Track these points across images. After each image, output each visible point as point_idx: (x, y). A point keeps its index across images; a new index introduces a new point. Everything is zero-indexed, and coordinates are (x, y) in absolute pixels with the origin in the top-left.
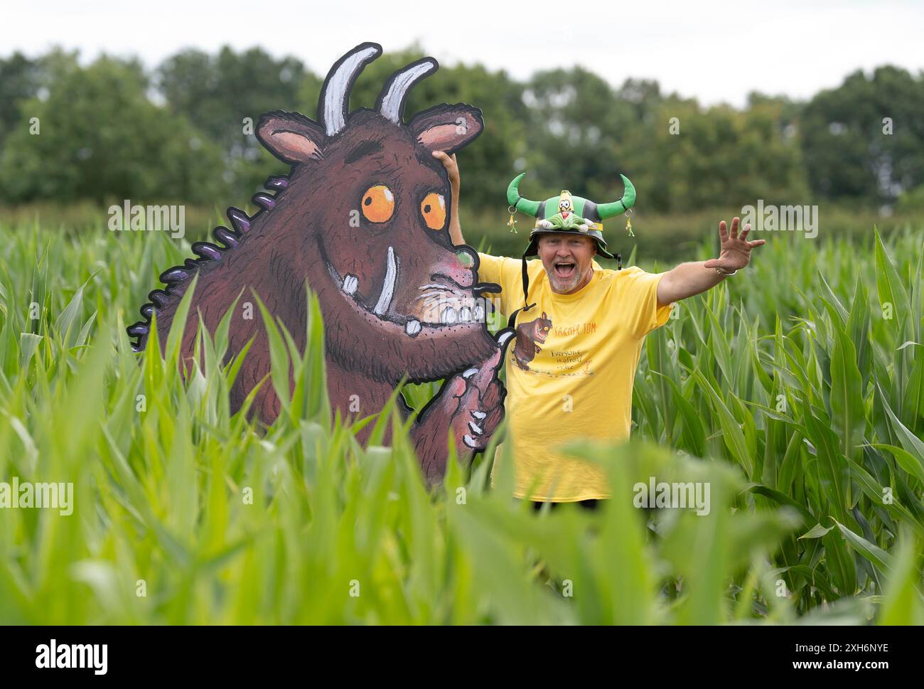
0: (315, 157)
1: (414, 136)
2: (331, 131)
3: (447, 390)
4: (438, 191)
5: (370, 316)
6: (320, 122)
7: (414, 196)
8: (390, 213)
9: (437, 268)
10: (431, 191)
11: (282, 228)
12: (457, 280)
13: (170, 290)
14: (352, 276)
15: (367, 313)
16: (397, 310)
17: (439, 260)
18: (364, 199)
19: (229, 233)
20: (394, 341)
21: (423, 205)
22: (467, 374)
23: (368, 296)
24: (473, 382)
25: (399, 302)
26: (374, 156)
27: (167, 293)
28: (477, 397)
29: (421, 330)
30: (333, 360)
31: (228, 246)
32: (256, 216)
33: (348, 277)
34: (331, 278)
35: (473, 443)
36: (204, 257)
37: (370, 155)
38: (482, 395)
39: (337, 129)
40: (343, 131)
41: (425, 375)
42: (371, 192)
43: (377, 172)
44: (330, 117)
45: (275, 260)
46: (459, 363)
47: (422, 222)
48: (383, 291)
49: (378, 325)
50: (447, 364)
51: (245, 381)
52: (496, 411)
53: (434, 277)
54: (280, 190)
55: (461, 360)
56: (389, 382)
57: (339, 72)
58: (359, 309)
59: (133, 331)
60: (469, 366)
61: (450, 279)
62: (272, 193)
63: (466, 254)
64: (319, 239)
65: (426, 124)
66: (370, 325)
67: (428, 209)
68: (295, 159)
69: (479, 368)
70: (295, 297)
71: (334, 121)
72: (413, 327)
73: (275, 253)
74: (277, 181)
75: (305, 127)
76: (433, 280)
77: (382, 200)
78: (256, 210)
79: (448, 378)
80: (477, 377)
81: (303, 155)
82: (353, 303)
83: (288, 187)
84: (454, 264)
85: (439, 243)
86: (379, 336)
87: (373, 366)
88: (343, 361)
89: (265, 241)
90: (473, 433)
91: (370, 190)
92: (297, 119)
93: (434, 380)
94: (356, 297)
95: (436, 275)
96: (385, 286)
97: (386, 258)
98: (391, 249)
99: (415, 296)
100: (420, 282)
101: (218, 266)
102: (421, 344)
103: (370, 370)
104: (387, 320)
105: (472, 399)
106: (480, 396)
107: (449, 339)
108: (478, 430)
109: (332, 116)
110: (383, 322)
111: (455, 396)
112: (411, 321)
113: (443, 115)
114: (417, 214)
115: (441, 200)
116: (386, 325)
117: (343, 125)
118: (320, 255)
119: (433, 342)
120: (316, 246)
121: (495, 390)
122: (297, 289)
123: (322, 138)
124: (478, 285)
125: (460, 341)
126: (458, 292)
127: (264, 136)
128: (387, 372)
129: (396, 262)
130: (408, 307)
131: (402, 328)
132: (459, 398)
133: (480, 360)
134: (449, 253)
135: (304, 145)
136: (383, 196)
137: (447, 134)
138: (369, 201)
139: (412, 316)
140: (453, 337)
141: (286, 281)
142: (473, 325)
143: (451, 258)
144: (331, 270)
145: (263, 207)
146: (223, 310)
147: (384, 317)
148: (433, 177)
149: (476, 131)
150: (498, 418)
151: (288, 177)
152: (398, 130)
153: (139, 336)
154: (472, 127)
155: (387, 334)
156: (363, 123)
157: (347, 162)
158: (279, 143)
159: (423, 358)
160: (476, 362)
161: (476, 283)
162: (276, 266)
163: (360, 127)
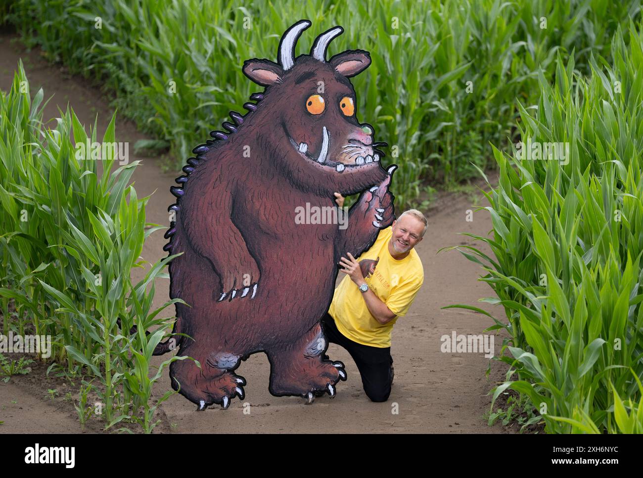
0: (278, 82)
1: (333, 68)
2: (286, 68)
3: (362, 199)
4: (349, 96)
5: (316, 164)
6: (280, 64)
7: (336, 99)
8: (323, 109)
9: (351, 136)
10: (345, 96)
11: (262, 120)
12: (362, 141)
13: (199, 157)
15: (314, 162)
16: (331, 159)
17: (352, 131)
18: (308, 102)
19: (231, 125)
20: (330, 176)
21: (341, 104)
22: (372, 190)
23: (314, 153)
24: (376, 194)
25: (331, 155)
26: (311, 79)
27: (197, 159)
28: (378, 202)
29: (345, 169)
30: (296, 188)
31: (231, 132)
32: (246, 115)
33: (302, 144)
34: (292, 145)
35: (378, 225)
36: (218, 138)
37: (309, 79)
38: (381, 200)
39: (289, 66)
40: (293, 67)
41: (349, 192)
42: (311, 99)
43: (314, 88)
44: (285, 60)
45: (259, 137)
46: (367, 184)
47: (341, 113)
48: (322, 149)
49: (320, 168)
50: (361, 186)
51: (247, 202)
52: (389, 207)
53: (350, 141)
54: (259, 100)
55: (368, 182)
56: (329, 197)
57: (288, 36)
58: (309, 160)
59: (179, 181)
60: (373, 186)
61: (359, 141)
62: (255, 102)
63: (367, 128)
64: (284, 125)
65: (339, 61)
66: (316, 168)
67: (344, 105)
68: (266, 83)
69: (379, 186)
70: (272, 157)
71: (287, 62)
72: (340, 168)
73: (258, 135)
74: (257, 96)
75: (271, 66)
76: (349, 142)
77: (317, 104)
78: (246, 111)
79: (362, 192)
80: (377, 191)
81: (271, 81)
82: (306, 158)
83: (264, 99)
84: (361, 133)
85: (353, 124)
86: (321, 174)
87: (319, 189)
88: (302, 188)
89: (252, 128)
90: (378, 220)
91: (310, 97)
92: (266, 62)
93: (354, 194)
94: (307, 154)
95: (351, 140)
96: (323, 147)
97: (323, 133)
98: (325, 128)
99: (340, 151)
100: (343, 144)
101: (226, 143)
102: (346, 176)
103: (318, 191)
104: (326, 165)
105: (376, 202)
106: (380, 201)
107: (361, 173)
108: (381, 218)
109: (286, 60)
110: (323, 166)
111: (367, 202)
112: (339, 164)
113: (348, 56)
114: (338, 108)
115: (351, 101)
116: (325, 167)
117: (293, 64)
118: (285, 133)
119: (352, 175)
120: (282, 128)
121: (388, 197)
122: (273, 152)
123: (281, 72)
124: (375, 144)
125: (367, 173)
126: (364, 148)
127: (248, 73)
128: (328, 192)
129: (328, 134)
130: (337, 157)
131: (334, 168)
132: (369, 202)
133: (379, 182)
134: (357, 128)
135: (271, 76)
136: (318, 100)
137: (351, 66)
138: (310, 104)
139: (339, 162)
140: (363, 172)
141: (266, 148)
142: (374, 165)
143: (358, 130)
144: (292, 141)
145: (250, 110)
146: (231, 166)
147: (324, 164)
148: (345, 88)
149: (367, 64)
150: (391, 211)
151: (263, 93)
152: (324, 65)
153: (183, 183)
154: (365, 61)
155: (325, 172)
156: (304, 62)
157: (296, 84)
158: (256, 76)
159: (347, 183)
160: (377, 183)
161: (373, 143)
162: (260, 141)
163: (302, 65)
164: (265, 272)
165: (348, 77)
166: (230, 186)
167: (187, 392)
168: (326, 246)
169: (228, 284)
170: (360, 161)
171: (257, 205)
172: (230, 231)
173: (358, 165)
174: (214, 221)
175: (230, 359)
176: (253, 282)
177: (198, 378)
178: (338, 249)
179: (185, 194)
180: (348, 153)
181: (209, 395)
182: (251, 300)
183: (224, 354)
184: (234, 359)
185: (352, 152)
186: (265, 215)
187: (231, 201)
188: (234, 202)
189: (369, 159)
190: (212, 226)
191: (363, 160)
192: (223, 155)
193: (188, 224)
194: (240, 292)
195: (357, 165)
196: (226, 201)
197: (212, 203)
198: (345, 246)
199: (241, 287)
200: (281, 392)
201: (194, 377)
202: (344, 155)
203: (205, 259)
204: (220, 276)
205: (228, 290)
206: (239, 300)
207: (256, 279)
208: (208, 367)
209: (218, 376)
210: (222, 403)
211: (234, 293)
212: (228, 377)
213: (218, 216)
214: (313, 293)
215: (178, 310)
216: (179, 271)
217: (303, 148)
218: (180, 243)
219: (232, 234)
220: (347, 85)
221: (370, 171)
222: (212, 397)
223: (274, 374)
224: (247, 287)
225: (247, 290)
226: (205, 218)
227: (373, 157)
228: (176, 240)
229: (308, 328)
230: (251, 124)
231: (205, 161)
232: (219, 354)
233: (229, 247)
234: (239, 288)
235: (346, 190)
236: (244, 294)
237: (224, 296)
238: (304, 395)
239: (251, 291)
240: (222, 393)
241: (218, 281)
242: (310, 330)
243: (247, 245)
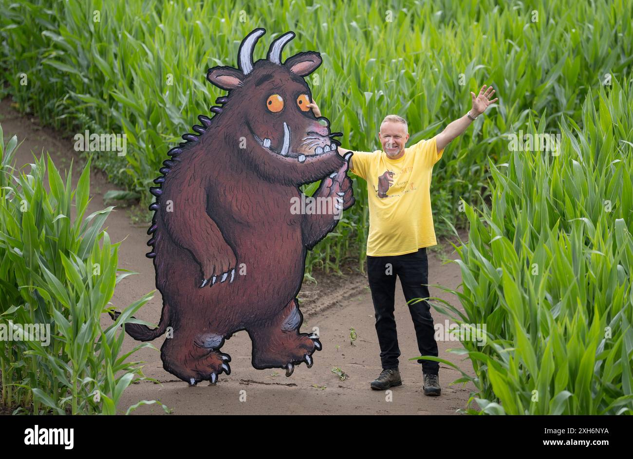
0: (240, 86)
1: (288, 70)
2: (246, 72)
3: (323, 185)
4: (304, 93)
5: (279, 156)
6: (240, 69)
7: (293, 97)
8: (282, 107)
9: (309, 129)
10: (301, 94)
12: (320, 133)
13: (174, 159)
14: (267, 139)
16: (293, 151)
17: (310, 125)
18: (268, 102)
19: (200, 127)
20: (293, 166)
21: (298, 101)
22: (332, 176)
23: (277, 146)
24: (336, 179)
25: (293, 148)
26: (270, 81)
27: (172, 160)
28: (338, 186)
29: (306, 159)
30: (263, 180)
31: (201, 133)
32: (214, 117)
33: (265, 140)
34: (257, 141)
36: (189, 140)
37: (267, 81)
38: (341, 185)
39: (249, 71)
40: (252, 71)
41: (311, 180)
42: (271, 98)
43: (273, 89)
45: (226, 137)
46: (327, 171)
47: (299, 109)
48: (284, 144)
49: (284, 160)
50: (322, 173)
52: (348, 191)
53: (308, 134)
54: (224, 104)
56: (293, 185)
57: (246, 44)
58: (273, 153)
59: (157, 181)
60: (333, 172)
61: (317, 133)
62: (221, 105)
63: (323, 121)
64: (248, 124)
65: (293, 63)
66: (280, 160)
67: (300, 102)
68: (229, 88)
69: (337, 173)
71: (247, 68)
72: (302, 158)
73: (226, 134)
74: (222, 100)
75: (233, 72)
77: (277, 102)
78: (213, 114)
79: (323, 179)
80: (337, 177)
81: (233, 85)
82: (270, 152)
83: (228, 101)
84: (318, 126)
85: (310, 118)
86: (285, 165)
87: (284, 180)
88: (269, 179)
89: (220, 129)
92: (228, 69)
93: (316, 181)
94: (271, 148)
95: (310, 132)
96: (285, 141)
97: (283, 128)
98: (285, 123)
99: (300, 143)
100: (303, 137)
102: (307, 166)
104: (288, 157)
105: (336, 187)
107: (321, 161)
109: (246, 65)
110: (286, 158)
111: (328, 187)
112: (300, 155)
113: (301, 58)
114: (295, 105)
115: (307, 97)
116: (287, 159)
117: (252, 68)
118: (249, 131)
119: (313, 164)
120: (247, 127)
121: (347, 181)
123: (242, 76)
124: (331, 135)
125: (326, 161)
126: (322, 139)
127: (212, 79)
128: (292, 181)
129: (289, 129)
130: (298, 149)
131: (296, 159)
132: (330, 187)
133: (337, 168)
134: (314, 121)
135: (233, 81)
136: (277, 99)
137: (305, 66)
138: (270, 102)
139: (300, 153)
141: (234, 146)
142: (331, 153)
143: (315, 123)
144: (256, 137)
145: (217, 113)
146: (203, 164)
147: (286, 156)
148: (301, 87)
149: (318, 63)
150: (350, 194)
151: (227, 97)
152: (280, 67)
153: (161, 183)
154: (316, 61)
155: (289, 164)
156: (262, 67)
157: (256, 86)
158: (220, 82)
159: (309, 172)
160: (336, 170)
161: (330, 133)
162: (227, 140)
163: (260, 69)
164: (241, 257)
165: (303, 76)
166: (203, 182)
167: (178, 372)
168: (294, 230)
169: (208, 271)
170: (319, 151)
171: (229, 198)
172: (206, 223)
173: (318, 155)
174: (191, 215)
175: (215, 339)
176: (231, 267)
177: (188, 358)
178: (306, 232)
179: (164, 193)
180: (308, 144)
181: (198, 372)
182: (230, 284)
183: (209, 335)
184: (218, 339)
185: (311, 143)
186: (237, 206)
187: (205, 196)
188: (208, 196)
189: (327, 149)
190: (190, 220)
191: (321, 149)
192: (195, 155)
193: (168, 220)
194: (219, 278)
195: (316, 155)
196: (201, 196)
197: (188, 200)
198: (311, 229)
199: (220, 273)
200: (263, 365)
201: (183, 358)
202: (304, 146)
203: (186, 250)
204: (200, 264)
205: (209, 277)
206: (219, 285)
207: (233, 264)
208: (195, 348)
209: (204, 355)
210: (210, 379)
211: (214, 278)
212: (214, 355)
213: (195, 210)
214: (285, 274)
215: (165, 298)
216: (163, 263)
217: (267, 143)
218: (162, 238)
219: (209, 226)
220: (302, 84)
221: (329, 159)
222: (201, 375)
223: (255, 350)
224: (225, 273)
225: (225, 275)
226: (183, 213)
227: (330, 146)
228: (158, 235)
229: (283, 305)
230: (219, 125)
231: (179, 162)
232: (204, 336)
233: (207, 237)
234: (218, 274)
235: (308, 178)
236: (224, 279)
237: (205, 282)
238: (284, 366)
239: (229, 276)
240: (210, 370)
241: (199, 269)
242: (286, 306)
243: (223, 235)
